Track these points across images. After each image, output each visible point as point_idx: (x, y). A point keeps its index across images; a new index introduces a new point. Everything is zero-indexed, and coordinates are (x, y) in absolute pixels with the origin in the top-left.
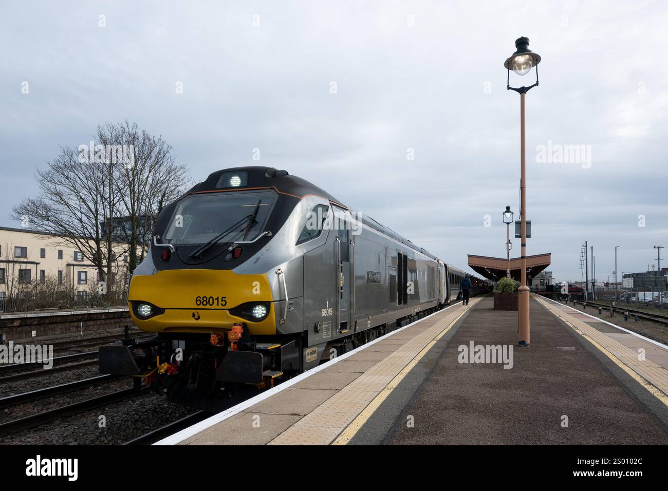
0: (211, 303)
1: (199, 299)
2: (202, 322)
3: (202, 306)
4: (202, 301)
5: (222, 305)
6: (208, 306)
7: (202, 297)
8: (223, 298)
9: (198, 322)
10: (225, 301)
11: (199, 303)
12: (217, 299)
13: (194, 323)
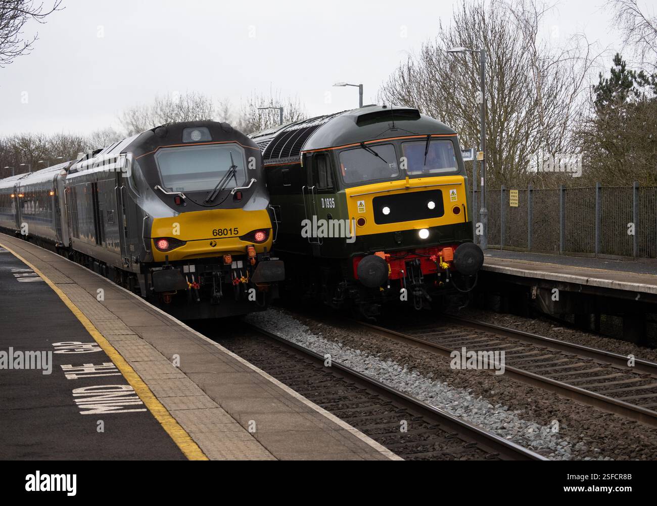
0: (225, 233)
1: (215, 231)
2: (218, 248)
3: (218, 236)
4: (218, 232)
5: (235, 234)
6: (223, 236)
7: (217, 230)
8: (235, 229)
9: (215, 248)
10: (237, 231)
11: (215, 234)
12: (231, 230)
13: (211, 250)
